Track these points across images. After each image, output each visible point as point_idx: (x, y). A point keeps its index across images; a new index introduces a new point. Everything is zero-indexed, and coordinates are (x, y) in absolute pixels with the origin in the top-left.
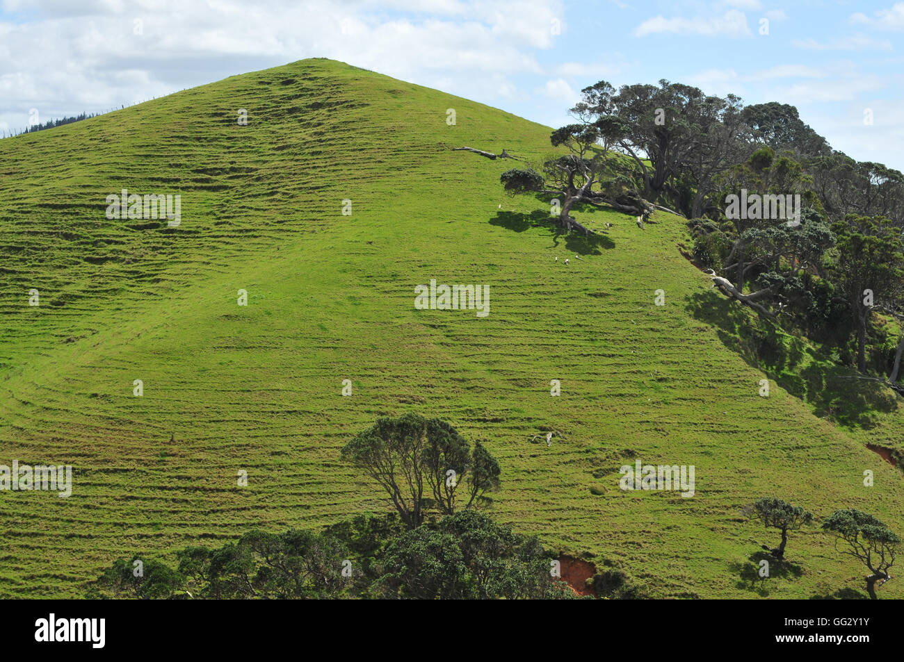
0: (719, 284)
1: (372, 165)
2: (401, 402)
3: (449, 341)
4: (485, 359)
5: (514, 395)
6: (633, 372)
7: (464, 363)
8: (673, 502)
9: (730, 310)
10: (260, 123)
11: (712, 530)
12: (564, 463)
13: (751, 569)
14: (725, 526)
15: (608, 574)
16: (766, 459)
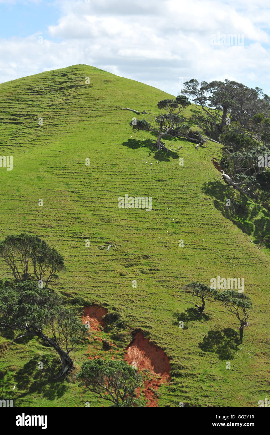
0: (224, 178)
1: (83, 115)
2: (42, 227)
3: (78, 199)
4: (92, 208)
5: (100, 226)
6: (165, 218)
7: (82, 210)
8: (159, 281)
9: (225, 190)
10: (46, 94)
11: (173, 296)
12: (112, 260)
13: (184, 316)
14: (180, 294)
15: (112, 314)
16: (215, 263)
